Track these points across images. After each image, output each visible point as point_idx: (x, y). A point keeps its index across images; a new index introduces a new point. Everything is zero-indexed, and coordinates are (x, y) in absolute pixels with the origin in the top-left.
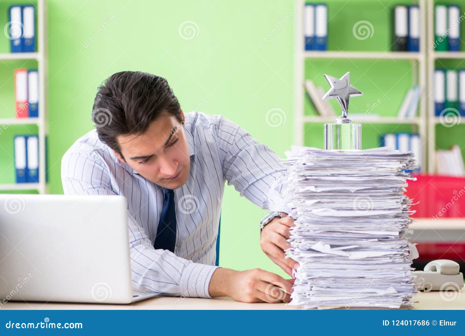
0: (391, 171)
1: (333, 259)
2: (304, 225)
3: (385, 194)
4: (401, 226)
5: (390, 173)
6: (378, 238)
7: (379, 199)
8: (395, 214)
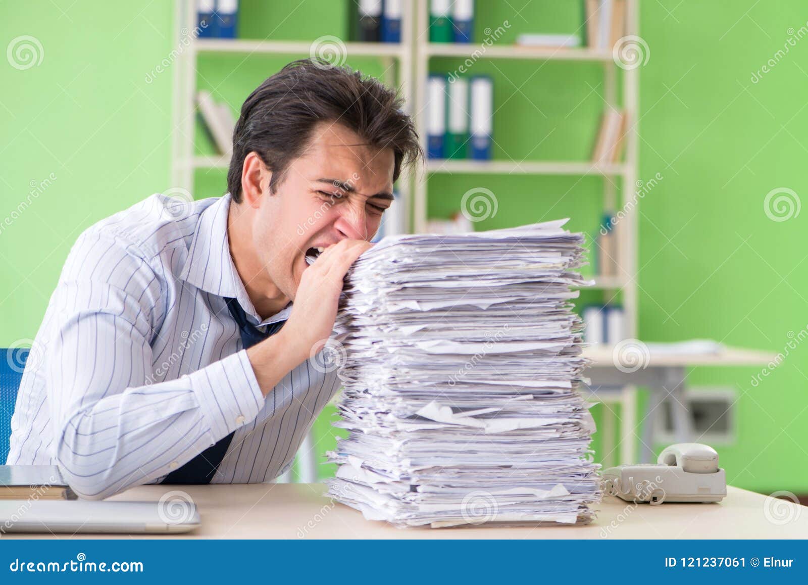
0: (552, 268)
1: (455, 434)
2: (400, 372)
3: (541, 311)
4: (574, 371)
5: (550, 271)
6: (533, 394)
7: (533, 322)
8: (562, 349)
